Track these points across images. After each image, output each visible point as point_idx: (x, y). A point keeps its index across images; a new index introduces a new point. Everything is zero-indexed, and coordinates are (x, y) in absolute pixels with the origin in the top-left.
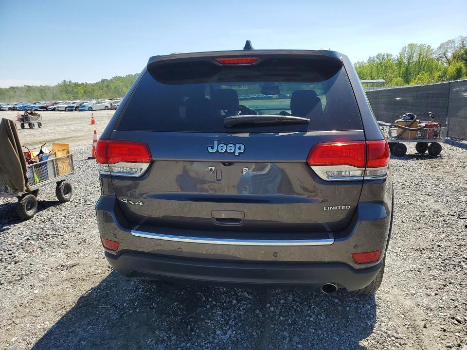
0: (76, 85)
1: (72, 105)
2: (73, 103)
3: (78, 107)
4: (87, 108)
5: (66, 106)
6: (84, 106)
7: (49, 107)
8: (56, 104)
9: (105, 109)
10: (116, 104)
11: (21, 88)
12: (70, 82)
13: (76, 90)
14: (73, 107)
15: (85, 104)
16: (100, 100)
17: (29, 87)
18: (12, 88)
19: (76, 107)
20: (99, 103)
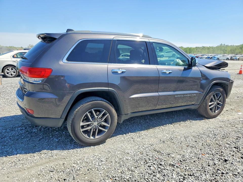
0: (227, 46)
1: (210, 56)
2: (211, 56)
3: (212, 58)
4: (216, 59)
5: (207, 57)
6: (215, 57)
7: (199, 57)
8: (203, 55)
9: (226, 60)
10: (234, 57)
11: (201, 47)
12: (224, 44)
13: (226, 49)
14: (210, 57)
15: (216, 56)
16: (225, 55)
17: (204, 47)
18: (197, 47)
19: (211, 58)
20: (224, 56)
